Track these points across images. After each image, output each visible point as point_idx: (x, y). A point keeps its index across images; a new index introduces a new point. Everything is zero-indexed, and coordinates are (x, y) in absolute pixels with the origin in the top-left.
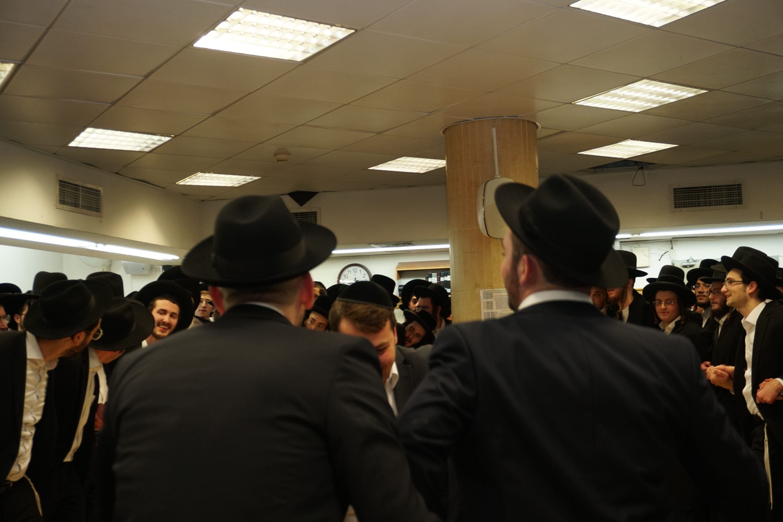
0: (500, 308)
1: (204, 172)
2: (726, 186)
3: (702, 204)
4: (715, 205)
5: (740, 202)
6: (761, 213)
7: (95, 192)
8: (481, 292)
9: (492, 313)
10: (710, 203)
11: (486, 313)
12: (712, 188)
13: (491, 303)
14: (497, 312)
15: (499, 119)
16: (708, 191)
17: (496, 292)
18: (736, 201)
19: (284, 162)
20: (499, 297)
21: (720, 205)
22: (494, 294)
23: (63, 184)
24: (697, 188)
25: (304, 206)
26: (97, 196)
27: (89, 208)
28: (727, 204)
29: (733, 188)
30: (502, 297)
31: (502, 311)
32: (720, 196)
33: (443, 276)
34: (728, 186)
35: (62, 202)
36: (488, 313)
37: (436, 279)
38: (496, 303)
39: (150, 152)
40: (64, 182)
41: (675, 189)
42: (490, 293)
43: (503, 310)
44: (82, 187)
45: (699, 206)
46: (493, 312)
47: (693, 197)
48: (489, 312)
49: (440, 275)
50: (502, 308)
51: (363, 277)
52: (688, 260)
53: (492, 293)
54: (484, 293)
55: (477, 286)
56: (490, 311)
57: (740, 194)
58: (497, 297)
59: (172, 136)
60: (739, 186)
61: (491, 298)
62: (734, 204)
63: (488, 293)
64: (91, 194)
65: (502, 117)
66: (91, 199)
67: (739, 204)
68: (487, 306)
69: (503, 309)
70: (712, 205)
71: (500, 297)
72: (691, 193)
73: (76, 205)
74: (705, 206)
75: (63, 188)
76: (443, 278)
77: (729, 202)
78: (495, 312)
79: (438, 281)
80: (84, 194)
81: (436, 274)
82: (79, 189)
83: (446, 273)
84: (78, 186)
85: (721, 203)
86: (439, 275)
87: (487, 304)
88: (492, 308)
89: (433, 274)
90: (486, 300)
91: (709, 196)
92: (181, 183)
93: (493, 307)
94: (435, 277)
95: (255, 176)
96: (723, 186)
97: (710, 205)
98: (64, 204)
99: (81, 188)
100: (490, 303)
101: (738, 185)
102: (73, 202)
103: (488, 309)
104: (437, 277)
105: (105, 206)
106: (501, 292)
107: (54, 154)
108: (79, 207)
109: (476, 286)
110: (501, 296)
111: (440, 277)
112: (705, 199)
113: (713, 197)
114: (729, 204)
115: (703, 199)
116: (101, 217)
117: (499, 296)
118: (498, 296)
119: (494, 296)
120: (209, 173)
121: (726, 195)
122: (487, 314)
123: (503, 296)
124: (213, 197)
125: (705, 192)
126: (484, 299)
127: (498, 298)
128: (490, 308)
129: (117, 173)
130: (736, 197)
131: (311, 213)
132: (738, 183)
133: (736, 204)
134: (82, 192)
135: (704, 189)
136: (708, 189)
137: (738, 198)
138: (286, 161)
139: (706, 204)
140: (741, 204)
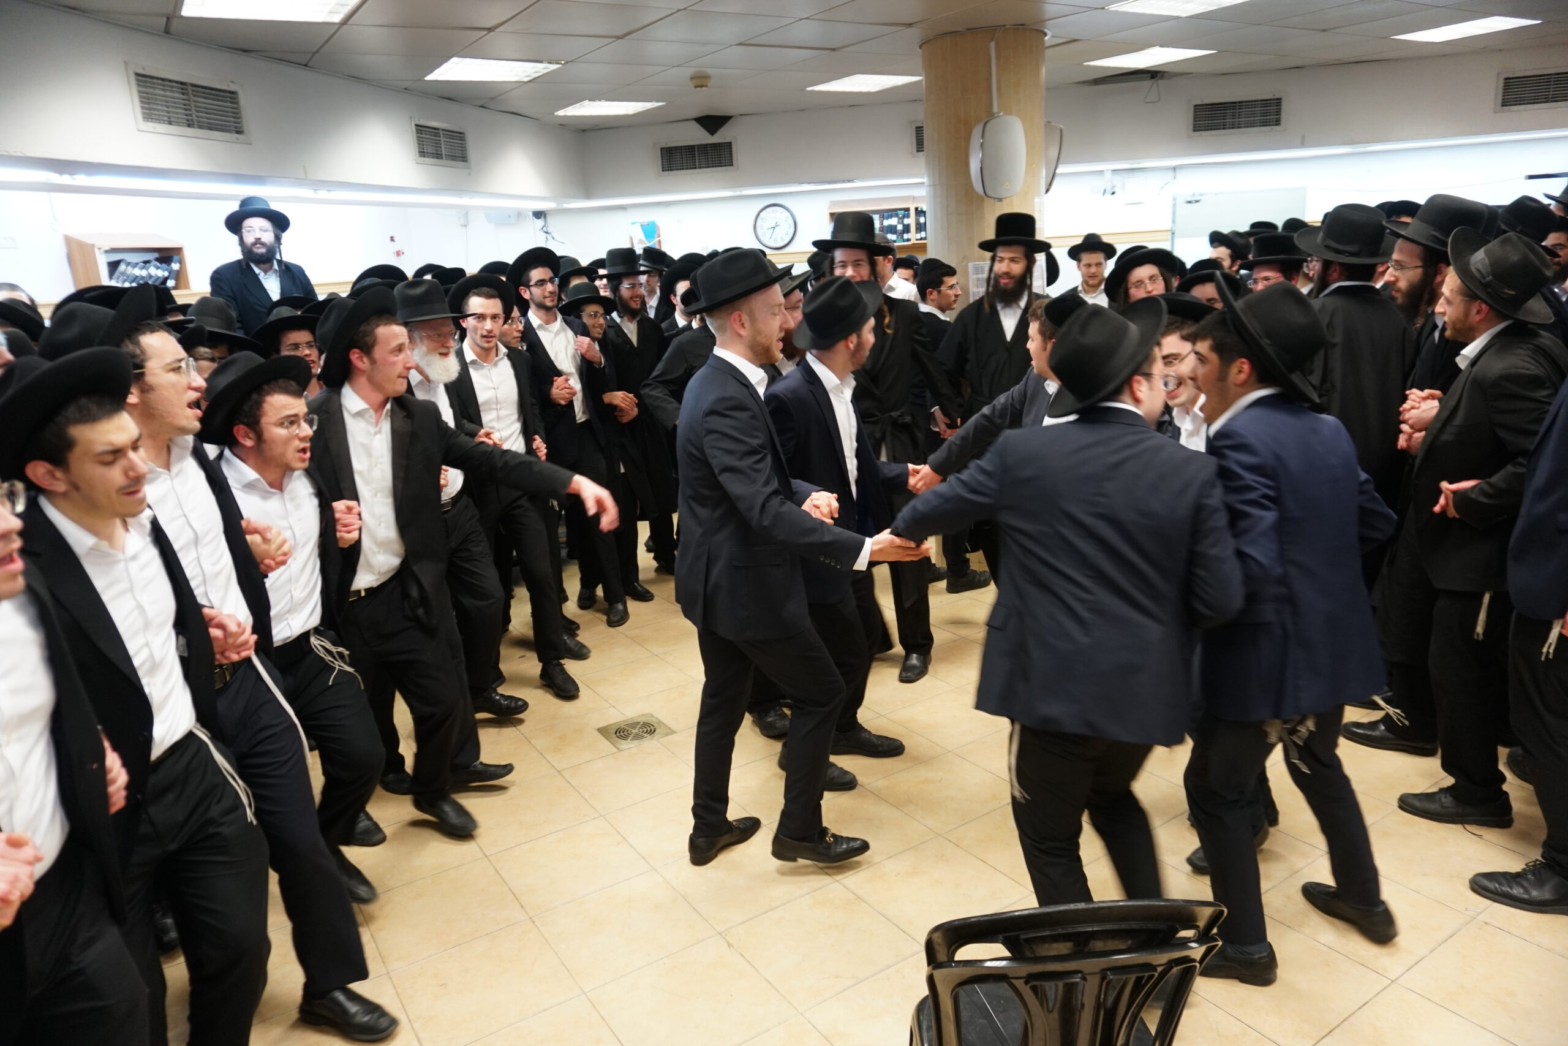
1: (594, 101)
2: (1261, 100)
3: (1227, 126)
4: (1245, 127)
5: (1278, 122)
6: (1303, 137)
7: (458, 135)
8: (970, 265)
10: (1239, 124)
12: (1244, 104)
15: (1000, 30)
16: (1237, 108)
18: (1273, 121)
19: (704, 88)
21: (1250, 127)
23: (420, 129)
24: (1224, 103)
25: (714, 136)
26: (460, 140)
27: (453, 158)
28: (1260, 126)
29: (1270, 103)
32: (1253, 115)
33: (887, 219)
34: (1264, 100)
35: (422, 154)
39: (530, 81)
40: (421, 126)
41: (1196, 106)
42: (981, 268)
44: (443, 130)
45: (1224, 128)
47: (1216, 117)
49: (883, 217)
51: (786, 221)
52: (1194, 194)
54: (973, 267)
55: (965, 259)
57: (1278, 112)
59: (563, 62)
60: (1278, 102)
62: (1269, 125)
64: (453, 139)
65: (1004, 26)
66: (454, 146)
67: (1276, 125)
70: (1241, 127)
72: (1215, 111)
73: (438, 156)
74: (1233, 128)
75: (420, 135)
76: (887, 221)
77: (1263, 122)
80: (446, 140)
82: (439, 133)
83: (891, 215)
84: (437, 129)
85: (1253, 124)
91: (1239, 115)
92: (561, 113)
95: (657, 102)
96: (1258, 101)
97: (1238, 128)
98: (424, 156)
99: (441, 132)
101: (1278, 99)
102: (435, 152)
105: (472, 153)
107: (406, 89)
108: (442, 158)
109: (963, 258)
111: (884, 220)
112: (1233, 119)
113: (1244, 116)
114: (1263, 126)
115: (1230, 118)
116: (469, 168)
120: (600, 100)
121: (1261, 113)
124: (597, 125)
125: (1233, 109)
126: (973, 274)
129: (482, 106)
130: (1273, 115)
131: (724, 143)
132: (1277, 96)
133: (1273, 125)
134: (444, 137)
135: (1234, 105)
136: (1238, 105)
137: (1275, 117)
138: (707, 86)
139: (1233, 126)
140: (1279, 124)
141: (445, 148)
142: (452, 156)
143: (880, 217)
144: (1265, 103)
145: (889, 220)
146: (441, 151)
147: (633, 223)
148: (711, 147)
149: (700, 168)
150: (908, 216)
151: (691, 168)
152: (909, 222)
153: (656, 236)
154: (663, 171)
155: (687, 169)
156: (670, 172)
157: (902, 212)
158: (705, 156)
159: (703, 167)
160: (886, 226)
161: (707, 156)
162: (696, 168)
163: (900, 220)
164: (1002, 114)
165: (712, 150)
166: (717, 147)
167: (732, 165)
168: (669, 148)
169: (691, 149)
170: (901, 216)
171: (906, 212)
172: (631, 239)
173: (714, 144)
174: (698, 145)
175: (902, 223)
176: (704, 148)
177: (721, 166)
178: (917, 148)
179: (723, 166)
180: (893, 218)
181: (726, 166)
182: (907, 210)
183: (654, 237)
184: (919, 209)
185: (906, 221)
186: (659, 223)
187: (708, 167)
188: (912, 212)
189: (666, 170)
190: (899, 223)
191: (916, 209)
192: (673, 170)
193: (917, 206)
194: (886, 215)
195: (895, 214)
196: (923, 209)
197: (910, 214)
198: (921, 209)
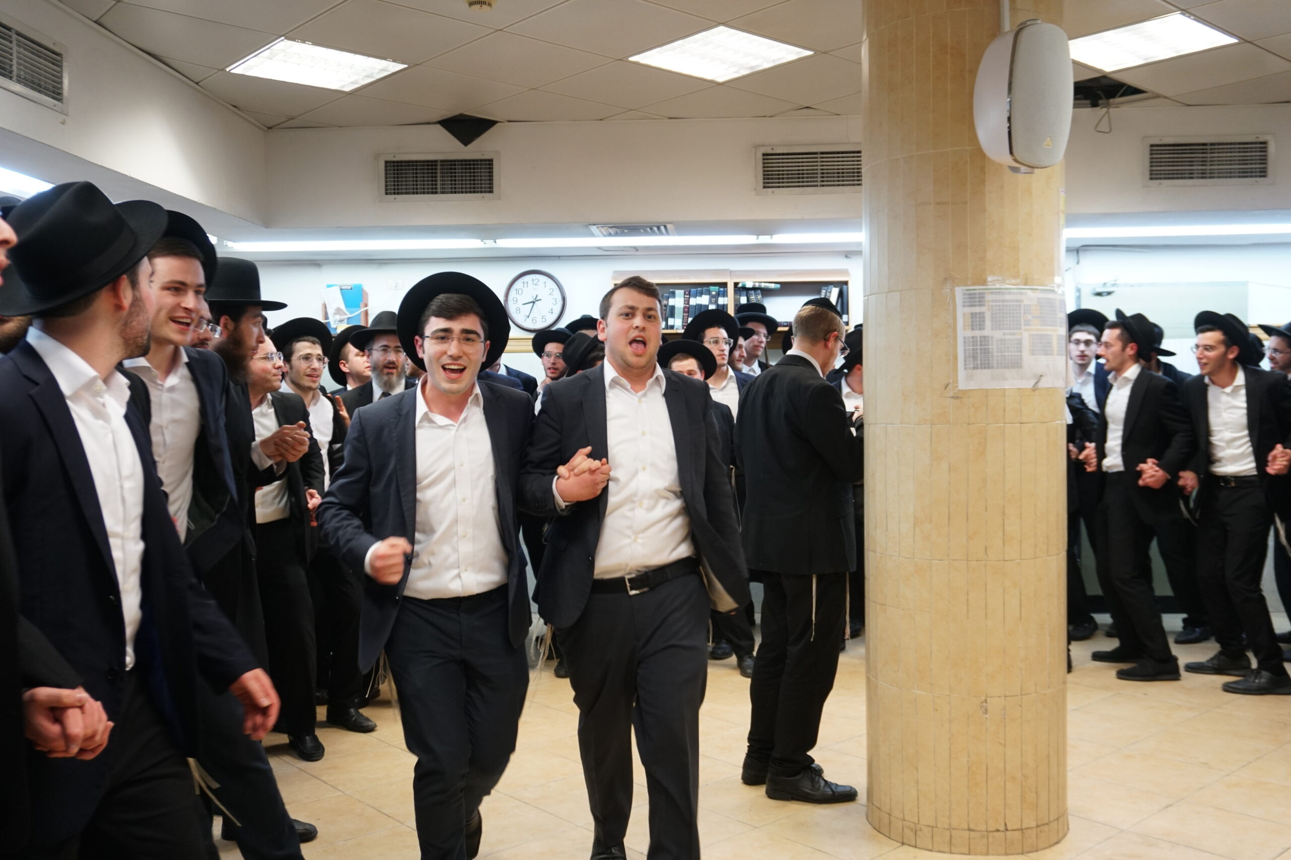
0: (1000, 329)
1: (293, 39)
2: (1240, 144)
3: (1196, 175)
4: (1219, 178)
5: (1263, 173)
7: (49, 52)
8: (959, 292)
9: (981, 337)
10: (1211, 173)
11: (969, 337)
12: (1216, 147)
13: (982, 316)
14: (992, 337)
16: (1208, 152)
17: (992, 293)
18: (1256, 172)
20: (998, 304)
22: (989, 297)
24: (1191, 145)
25: (470, 147)
26: (53, 64)
27: (32, 85)
28: (1239, 177)
29: (1251, 148)
30: (1006, 303)
31: (1004, 334)
32: (1229, 162)
33: (695, 296)
34: (1244, 143)
36: (973, 337)
37: (682, 300)
38: (992, 317)
41: (1152, 146)
42: (980, 294)
43: (1006, 331)
45: (1191, 178)
46: (985, 337)
47: (1181, 162)
48: (976, 337)
49: (689, 294)
50: (1003, 329)
51: (550, 294)
52: (1105, 284)
53: (984, 293)
54: (964, 294)
55: (949, 279)
56: (977, 333)
57: (1264, 160)
58: (994, 304)
60: (1263, 146)
61: (980, 305)
62: (1252, 177)
63: (975, 294)
64: (38, 57)
66: (38, 68)
67: (1261, 176)
68: (972, 322)
69: (1007, 329)
70: (1213, 177)
71: (1001, 304)
72: (1177, 154)
74: (1202, 178)
76: (694, 299)
77: (1244, 173)
78: (988, 337)
79: (685, 304)
80: (22, 50)
81: (682, 292)
83: (700, 291)
84: (9, 29)
85: (1229, 175)
86: (687, 295)
87: (972, 318)
88: (981, 327)
89: (677, 292)
90: (969, 310)
91: (1202, 161)
92: (237, 68)
93: (984, 325)
94: (680, 297)
95: (394, 60)
96: (1235, 144)
97: (1210, 178)
100: (978, 316)
101: (1261, 143)
103: (973, 329)
104: (684, 297)
105: (72, 90)
106: (1003, 293)
109: (946, 279)
110: (1003, 301)
111: (689, 298)
112: (1202, 165)
114: (1244, 177)
115: (1198, 165)
116: (63, 112)
117: (999, 301)
118: (996, 301)
119: (988, 301)
120: (304, 41)
121: (1241, 160)
122: (971, 340)
123: (1006, 301)
124: (292, 118)
125: (1203, 153)
126: (964, 306)
127: (996, 306)
128: (978, 327)
129: (100, 22)
130: (1256, 164)
131: (481, 160)
132: (1261, 139)
133: (1256, 176)
134: (19, 46)
135: (1203, 147)
136: (1209, 147)
137: (1258, 165)
138: (490, 5)
139: (1203, 175)
140: (1264, 176)
141: (18, 64)
142: (32, 82)
143: (685, 294)
144: (1244, 146)
145: (698, 298)
146: (11, 66)
147: (329, 286)
148: (462, 165)
149: (443, 193)
150: (725, 294)
151: (428, 193)
152: (726, 303)
153: (362, 305)
154: (387, 194)
155: (424, 193)
156: (396, 196)
157: (717, 288)
158: (451, 177)
159: (447, 193)
160: (692, 306)
161: (455, 177)
162: (436, 193)
163: (713, 300)
164: (1039, 22)
165: (462, 169)
166: (470, 165)
167: (491, 192)
168: (398, 162)
169: (430, 166)
170: (714, 293)
171: (722, 289)
172: (325, 306)
173: (466, 161)
174: (442, 161)
175: (716, 302)
176: (450, 166)
177: (474, 192)
178: (764, 183)
179: (478, 192)
180: (703, 296)
181: (481, 192)
182: (724, 285)
183: (359, 307)
184: (740, 285)
185: (721, 301)
186: (366, 288)
187: (455, 193)
188: (731, 289)
189: (391, 194)
190: (711, 302)
191: (736, 284)
192: (402, 193)
193: (737, 281)
194: (694, 291)
195: (706, 290)
196: (745, 285)
197: (727, 291)
198: (743, 285)
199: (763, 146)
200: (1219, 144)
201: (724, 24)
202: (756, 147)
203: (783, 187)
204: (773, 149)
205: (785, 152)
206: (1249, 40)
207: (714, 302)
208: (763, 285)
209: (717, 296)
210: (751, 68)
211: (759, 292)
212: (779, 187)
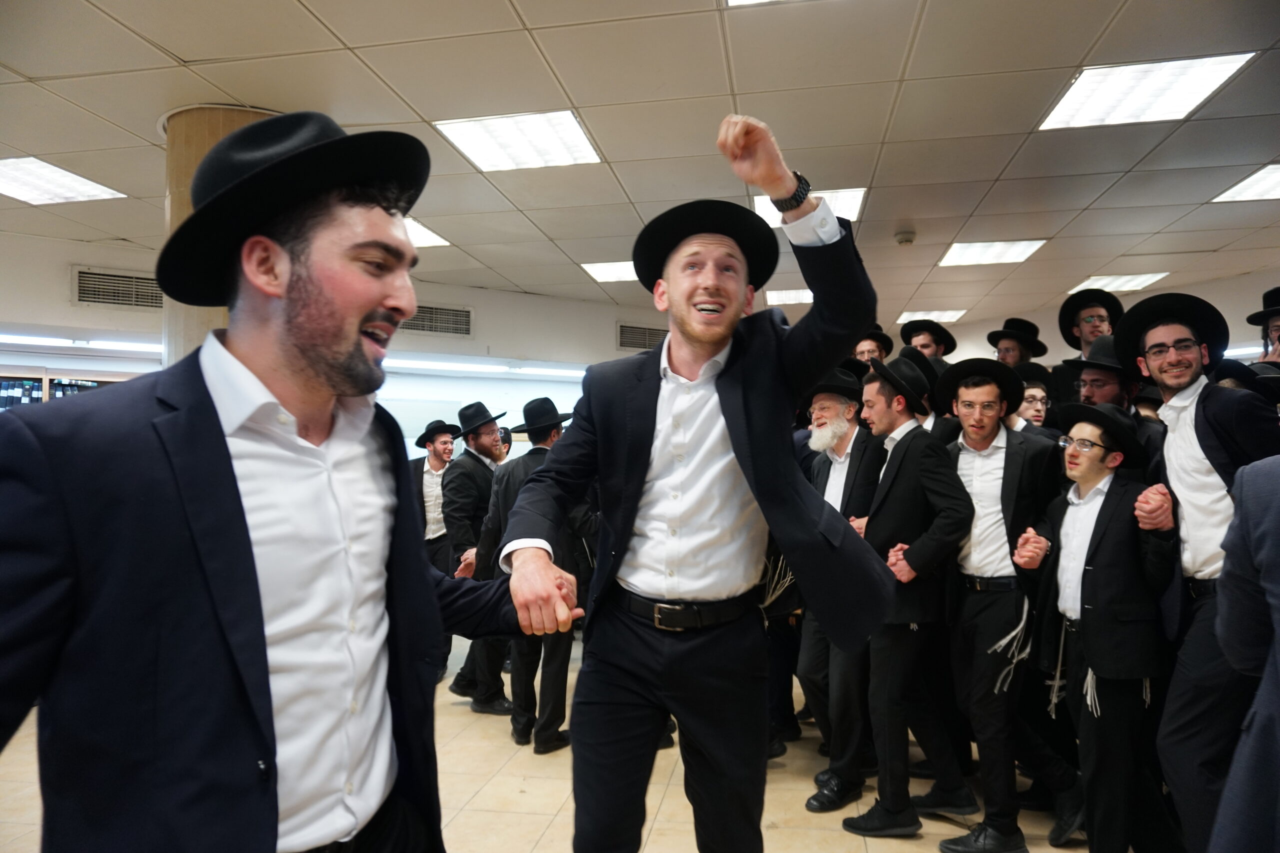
2: (453, 310)
3: (426, 328)
4: (440, 331)
5: (467, 332)
6: (488, 348)
10: (435, 328)
12: (439, 311)
16: (434, 313)
18: (463, 330)
21: (445, 332)
28: (453, 332)
29: (460, 314)
32: (446, 322)
34: (456, 311)
45: (422, 330)
47: (419, 318)
57: (468, 323)
60: (467, 314)
62: (461, 333)
67: (466, 334)
70: (437, 331)
74: (430, 330)
77: (456, 330)
85: (446, 330)
91: (435, 320)
96: (450, 310)
97: (435, 331)
101: (466, 312)
112: (430, 322)
113: (439, 321)
114: (456, 333)
115: (427, 322)
121: (453, 321)
125: (430, 314)
130: (463, 325)
132: (466, 309)
133: (463, 333)
135: (431, 310)
136: (434, 310)
137: (464, 326)
139: (431, 329)
140: (469, 334)
144: (456, 313)
145: (10, 391)
150: (39, 389)
152: (40, 396)
157: (31, 383)
163: (27, 393)
170: (27, 387)
171: (36, 384)
175: (30, 395)
180: (16, 389)
182: (39, 380)
184: (56, 382)
185: (35, 394)
188: (46, 384)
190: (24, 395)
191: (51, 381)
193: (52, 377)
194: (5, 384)
195: (19, 384)
196: (61, 382)
197: (42, 386)
198: (58, 381)
199: (80, 265)
200: (440, 309)
201: (35, 156)
202: (73, 265)
203: (99, 302)
204: (89, 269)
205: (102, 272)
206: (456, 244)
207: (27, 395)
208: (79, 383)
209: (31, 390)
210: (66, 198)
211: (76, 388)
212: (94, 301)
